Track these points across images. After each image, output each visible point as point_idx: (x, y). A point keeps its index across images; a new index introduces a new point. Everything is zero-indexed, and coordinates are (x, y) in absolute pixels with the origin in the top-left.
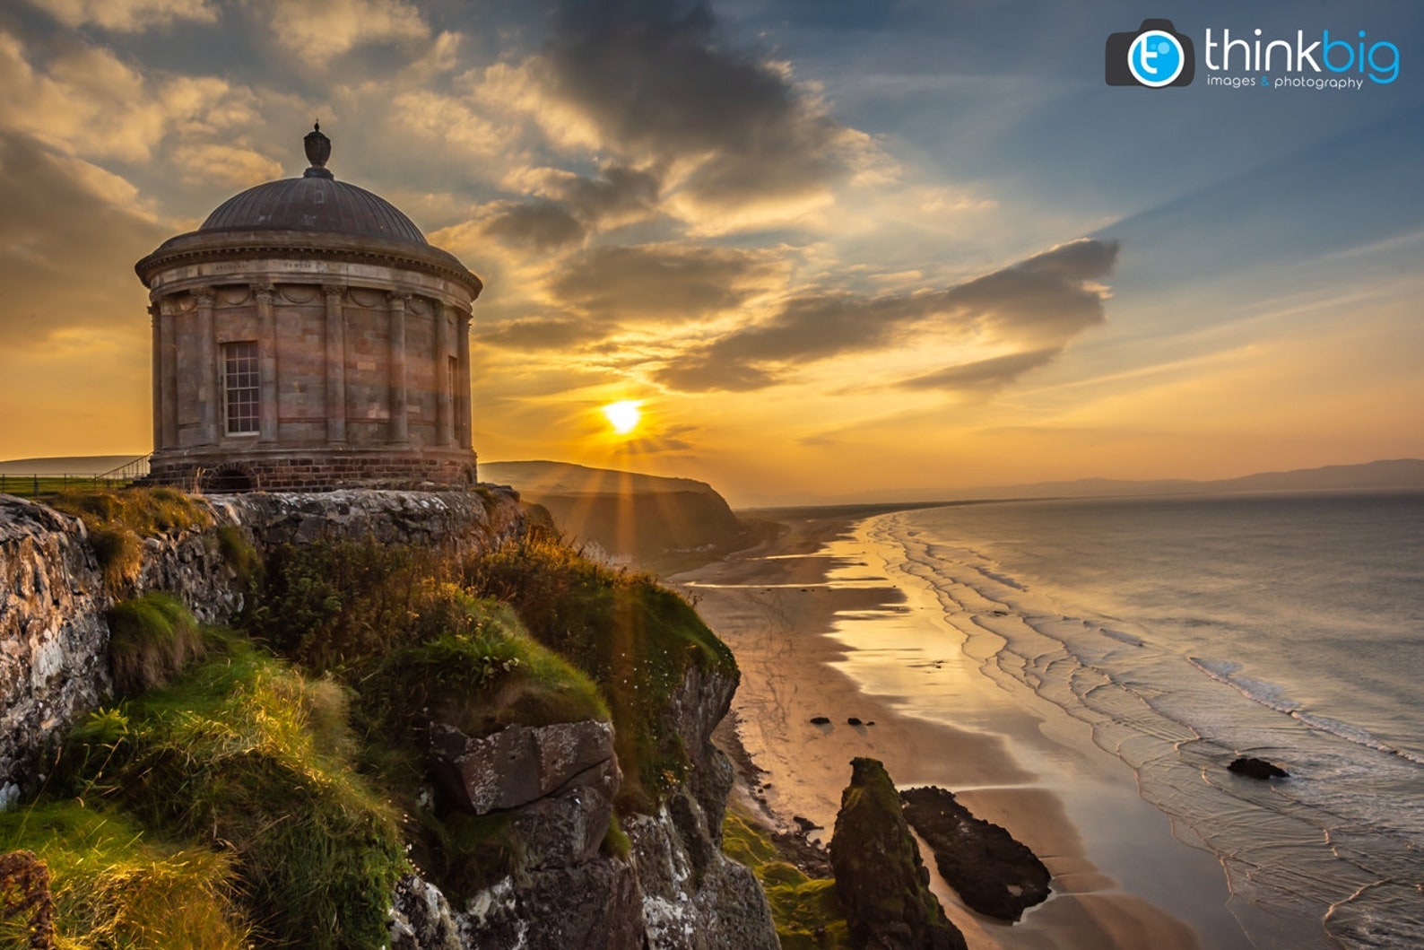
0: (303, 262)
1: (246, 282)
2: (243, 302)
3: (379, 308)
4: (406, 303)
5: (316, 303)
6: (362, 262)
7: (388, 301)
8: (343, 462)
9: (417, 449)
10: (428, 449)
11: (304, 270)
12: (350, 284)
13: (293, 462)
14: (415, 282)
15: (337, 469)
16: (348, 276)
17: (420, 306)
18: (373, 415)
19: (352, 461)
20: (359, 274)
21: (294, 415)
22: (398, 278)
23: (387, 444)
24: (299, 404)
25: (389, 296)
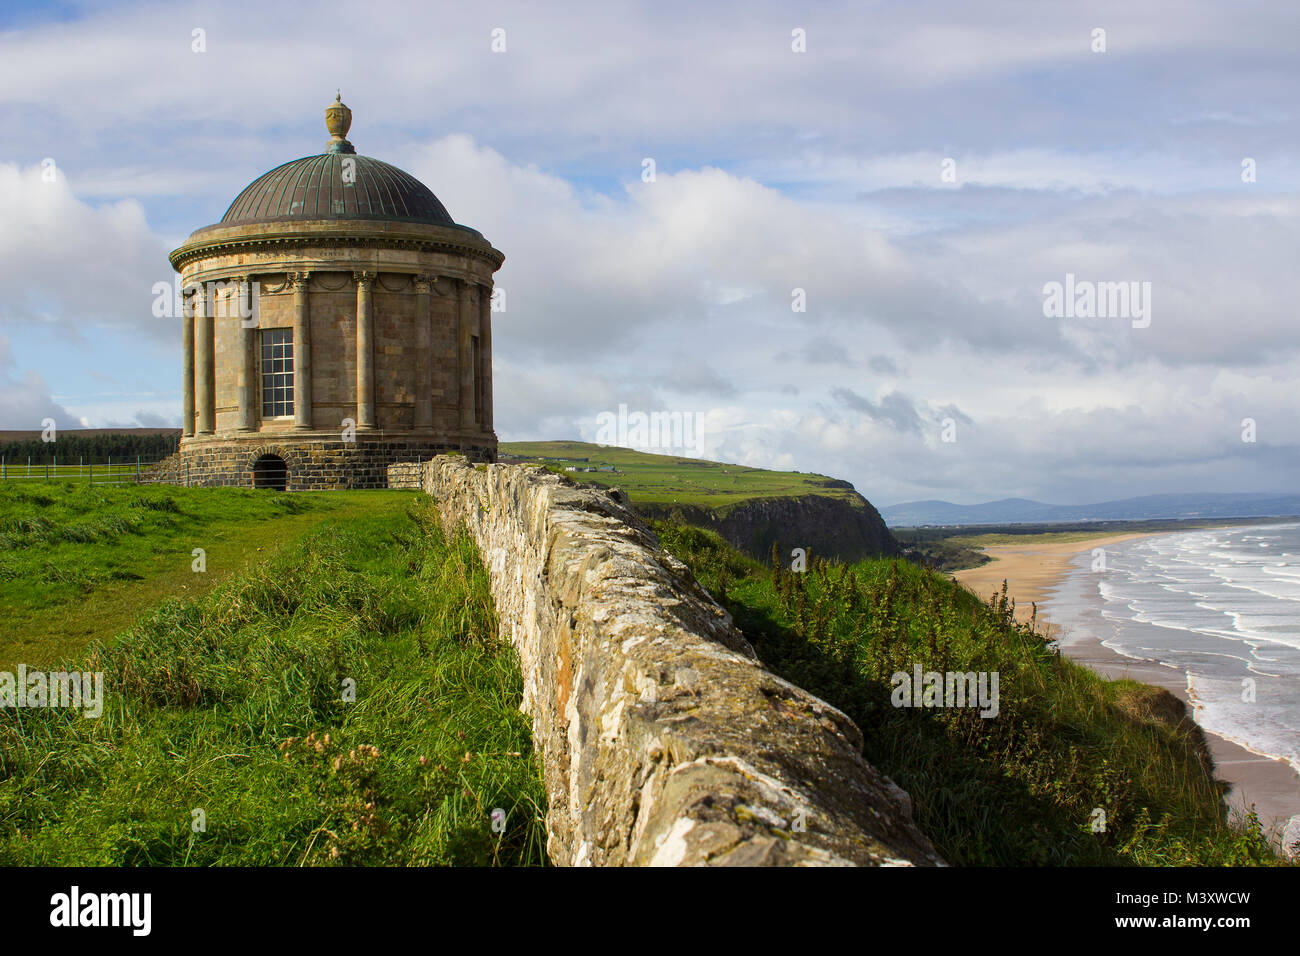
0: (338, 251)
1: (285, 271)
2: (281, 290)
3: (406, 291)
4: (432, 285)
5: (348, 289)
6: (391, 248)
7: (414, 284)
8: (373, 446)
9: (441, 433)
10: (450, 433)
11: (337, 258)
12: (380, 270)
13: (327, 447)
14: (441, 263)
15: (367, 453)
16: (378, 262)
17: (444, 288)
18: (399, 399)
19: (380, 446)
20: (388, 259)
21: (326, 399)
22: (426, 261)
23: (412, 428)
24: (331, 389)
25: (415, 280)
